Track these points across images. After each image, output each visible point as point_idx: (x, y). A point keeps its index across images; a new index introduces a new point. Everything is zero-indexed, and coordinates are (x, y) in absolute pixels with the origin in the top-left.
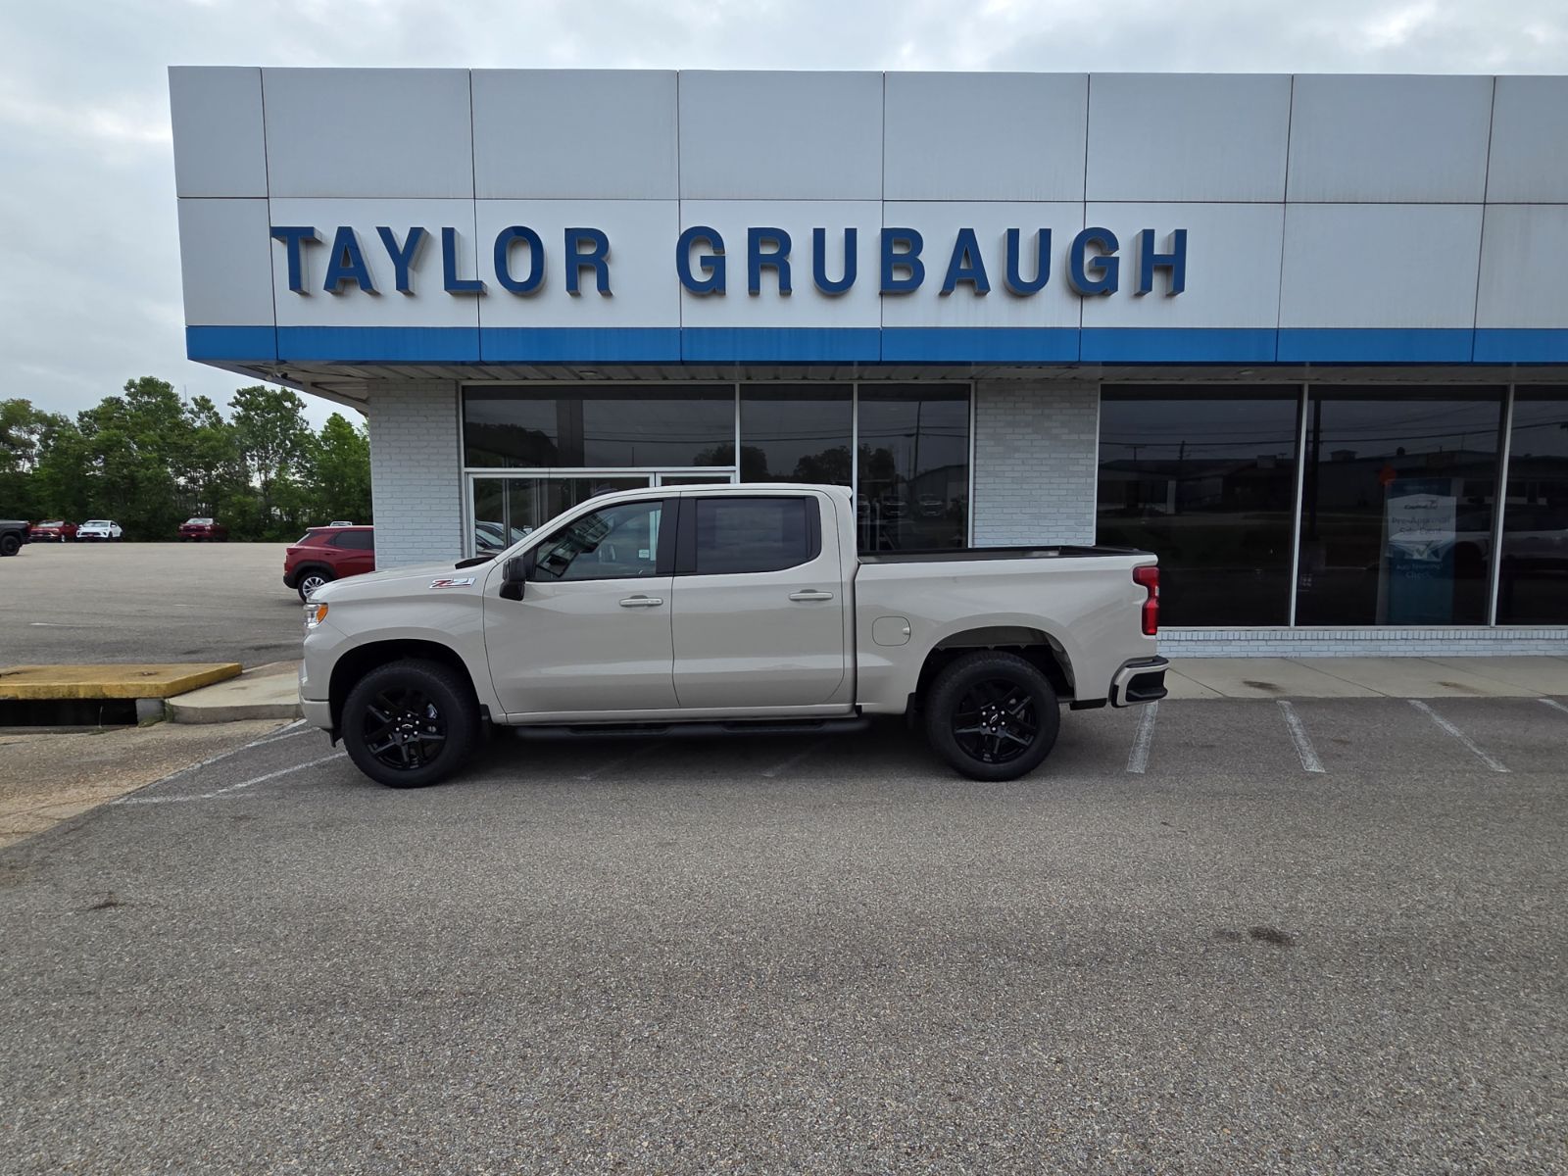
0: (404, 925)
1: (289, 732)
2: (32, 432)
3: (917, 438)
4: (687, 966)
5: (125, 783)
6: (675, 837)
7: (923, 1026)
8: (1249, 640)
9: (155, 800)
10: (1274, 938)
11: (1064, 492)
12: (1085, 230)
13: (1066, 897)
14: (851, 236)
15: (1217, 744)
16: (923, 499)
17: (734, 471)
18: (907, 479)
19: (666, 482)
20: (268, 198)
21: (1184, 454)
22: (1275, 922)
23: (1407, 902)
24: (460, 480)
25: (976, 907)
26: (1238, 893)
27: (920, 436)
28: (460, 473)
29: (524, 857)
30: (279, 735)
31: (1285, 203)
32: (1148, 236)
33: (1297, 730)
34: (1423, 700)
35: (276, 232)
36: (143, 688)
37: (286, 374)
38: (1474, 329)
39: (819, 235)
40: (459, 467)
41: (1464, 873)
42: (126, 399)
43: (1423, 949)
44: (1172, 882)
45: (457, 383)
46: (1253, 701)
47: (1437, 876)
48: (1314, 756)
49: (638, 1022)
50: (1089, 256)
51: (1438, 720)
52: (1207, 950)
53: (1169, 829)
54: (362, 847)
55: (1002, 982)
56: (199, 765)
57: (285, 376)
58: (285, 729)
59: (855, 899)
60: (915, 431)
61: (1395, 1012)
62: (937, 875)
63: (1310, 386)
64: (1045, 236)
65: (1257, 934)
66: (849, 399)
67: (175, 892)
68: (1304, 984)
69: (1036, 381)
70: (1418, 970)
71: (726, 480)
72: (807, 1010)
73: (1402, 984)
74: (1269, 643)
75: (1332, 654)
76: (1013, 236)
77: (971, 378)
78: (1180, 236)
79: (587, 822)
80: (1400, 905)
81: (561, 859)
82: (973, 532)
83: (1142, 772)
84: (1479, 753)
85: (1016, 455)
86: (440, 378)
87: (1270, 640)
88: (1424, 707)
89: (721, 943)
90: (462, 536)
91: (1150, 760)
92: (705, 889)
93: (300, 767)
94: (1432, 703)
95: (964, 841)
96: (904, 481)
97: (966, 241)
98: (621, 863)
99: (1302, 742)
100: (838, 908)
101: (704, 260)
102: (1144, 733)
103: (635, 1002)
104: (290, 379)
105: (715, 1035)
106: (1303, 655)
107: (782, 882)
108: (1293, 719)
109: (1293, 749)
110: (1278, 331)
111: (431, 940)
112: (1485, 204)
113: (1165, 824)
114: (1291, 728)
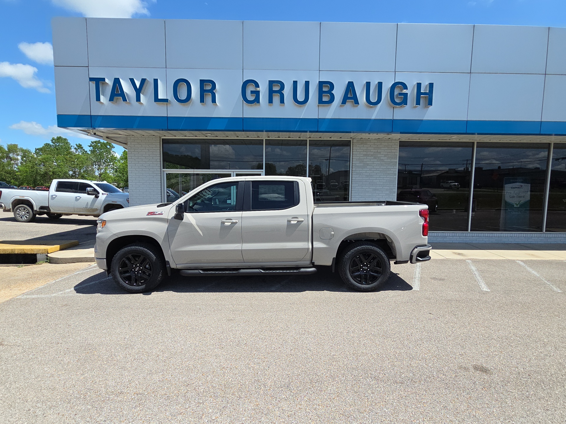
0: (118, 358)
1: (92, 268)
2: (18, 155)
3: (329, 161)
4: (235, 381)
5: (24, 289)
6: (234, 317)
7: (336, 415)
8: (453, 236)
9: (33, 297)
10: (484, 370)
11: (385, 181)
12: (395, 83)
13: (394, 348)
14: (307, 83)
15: (446, 278)
16: (332, 182)
17: (263, 172)
18: (325, 175)
19: (237, 175)
20: (88, 67)
21: (423, 168)
22: (482, 362)
23: (536, 353)
24: (161, 173)
25: (356, 353)
26: (465, 347)
27: (331, 161)
28: (161, 171)
29: (173, 325)
30: (88, 269)
31: (470, 73)
32: (419, 85)
33: (475, 273)
34: (522, 261)
35: (91, 79)
36: (40, 250)
37: (95, 133)
38: (541, 121)
39: (295, 83)
40: (161, 169)
41: (556, 338)
42: (51, 144)
43: (548, 376)
44: (437, 341)
45: (160, 138)
46: (457, 260)
47: (545, 340)
48: (484, 284)
49: (211, 411)
50: (396, 92)
51: (529, 269)
52: (456, 376)
53: (432, 316)
54: (109, 319)
55: (370, 392)
56: (54, 281)
57: (95, 134)
58: (91, 267)
59: (306, 348)
60: (328, 158)
61: (543, 410)
62: (340, 336)
63: (477, 142)
64: (380, 84)
65: (476, 368)
66: (306, 146)
67: (28, 340)
68: (501, 395)
69: (375, 139)
70: (548, 387)
71: (260, 175)
72: (284, 405)
73: (543, 395)
74: (461, 238)
75: (484, 242)
76: (368, 84)
77: (351, 138)
78: (431, 85)
79: (200, 309)
80: (533, 354)
81: (187, 326)
82: (351, 195)
83: (419, 290)
84: (548, 283)
85: (368, 167)
86: (154, 136)
87: (461, 236)
88: (522, 263)
89: (250, 368)
90: (161, 194)
91: (421, 285)
92: (245, 342)
93: (92, 283)
94: (525, 262)
95: (350, 320)
96: (325, 176)
97: (350, 86)
98: (212, 328)
99: (478, 278)
100: (299, 352)
101: (252, 92)
102: (417, 273)
103: (211, 400)
104: (98, 135)
105: (244, 419)
106: (473, 242)
107: (276, 339)
108: (473, 268)
109: (476, 281)
110: (467, 121)
111: (128, 365)
112: (545, 74)
113: (430, 313)
114: (473, 272)
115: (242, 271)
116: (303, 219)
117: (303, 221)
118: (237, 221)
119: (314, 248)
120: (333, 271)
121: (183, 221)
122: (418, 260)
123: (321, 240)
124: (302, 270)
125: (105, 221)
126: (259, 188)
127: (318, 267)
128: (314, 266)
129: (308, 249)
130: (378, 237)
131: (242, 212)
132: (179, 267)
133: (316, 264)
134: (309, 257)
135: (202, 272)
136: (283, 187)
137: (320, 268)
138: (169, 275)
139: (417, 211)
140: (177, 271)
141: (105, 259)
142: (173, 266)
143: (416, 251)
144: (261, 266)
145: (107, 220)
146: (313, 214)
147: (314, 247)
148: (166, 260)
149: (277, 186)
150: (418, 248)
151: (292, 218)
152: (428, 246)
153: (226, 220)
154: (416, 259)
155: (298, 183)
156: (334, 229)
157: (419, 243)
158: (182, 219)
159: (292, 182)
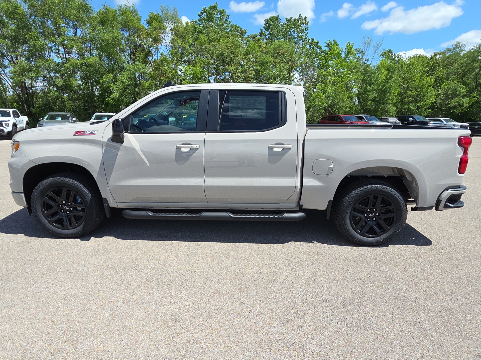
115: (205, 214)
116: (290, 146)
117: (290, 148)
118: (198, 146)
119: (304, 186)
120: (328, 218)
121: (123, 144)
122: (446, 207)
123: (315, 176)
124: (286, 215)
125: (18, 141)
126: (230, 100)
127: (307, 211)
128: (301, 209)
129: (296, 187)
130: (391, 173)
131: (205, 134)
132: (120, 206)
133: (304, 207)
134: (295, 198)
135: (150, 214)
136: (263, 99)
137: (310, 212)
138: (108, 217)
139: (456, 138)
140: (118, 212)
141: (22, 193)
142: (113, 204)
143: (447, 194)
144: (230, 208)
145: (21, 141)
146: (305, 138)
147: (304, 184)
148: (103, 197)
149: (255, 98)
150: (449, 190)
151: (275, 144)
152: (462, 188)
153: (183, 144)
154: (445, 204)
155: (284, 93)
156: (332, 160)
157: (451, 184)
158: (122, 142)
159: (277, 92)
